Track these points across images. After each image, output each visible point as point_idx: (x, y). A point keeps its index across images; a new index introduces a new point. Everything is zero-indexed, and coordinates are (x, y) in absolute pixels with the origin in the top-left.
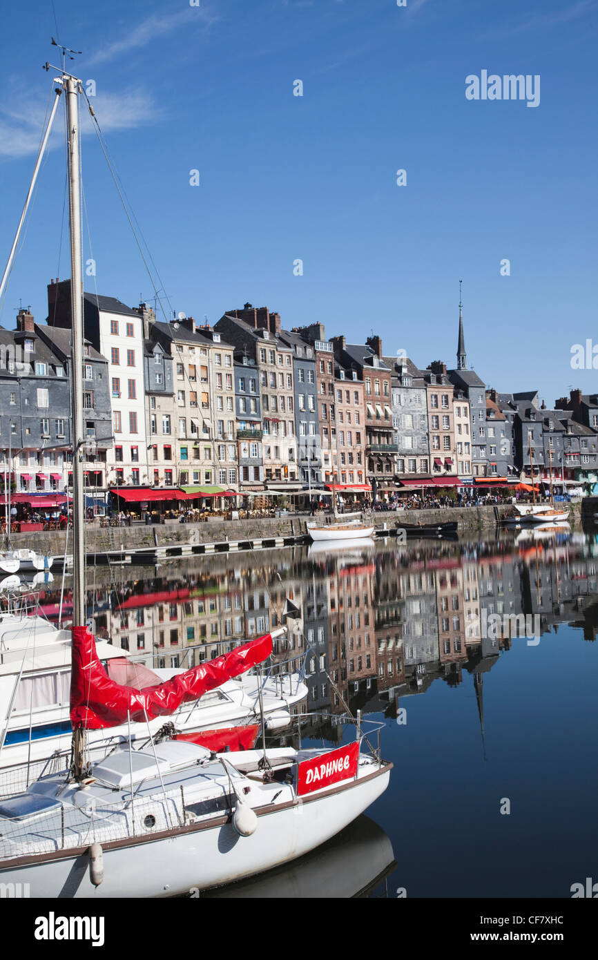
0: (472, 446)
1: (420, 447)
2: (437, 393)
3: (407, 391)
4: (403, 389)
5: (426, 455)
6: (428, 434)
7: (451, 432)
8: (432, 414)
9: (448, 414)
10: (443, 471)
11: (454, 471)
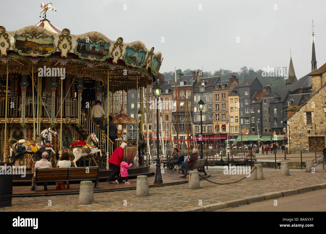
0: (240, 118)
1: (208, 120)
2: (219, 93)
3: (202, 94)
4: (200, 93)
5: (211, 124)
6: (212, 113)
7: (226, 112)
8: (215, 104)
9: (225, 103)
10: (221, 131)
11: (227, 131)
